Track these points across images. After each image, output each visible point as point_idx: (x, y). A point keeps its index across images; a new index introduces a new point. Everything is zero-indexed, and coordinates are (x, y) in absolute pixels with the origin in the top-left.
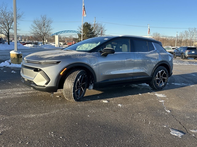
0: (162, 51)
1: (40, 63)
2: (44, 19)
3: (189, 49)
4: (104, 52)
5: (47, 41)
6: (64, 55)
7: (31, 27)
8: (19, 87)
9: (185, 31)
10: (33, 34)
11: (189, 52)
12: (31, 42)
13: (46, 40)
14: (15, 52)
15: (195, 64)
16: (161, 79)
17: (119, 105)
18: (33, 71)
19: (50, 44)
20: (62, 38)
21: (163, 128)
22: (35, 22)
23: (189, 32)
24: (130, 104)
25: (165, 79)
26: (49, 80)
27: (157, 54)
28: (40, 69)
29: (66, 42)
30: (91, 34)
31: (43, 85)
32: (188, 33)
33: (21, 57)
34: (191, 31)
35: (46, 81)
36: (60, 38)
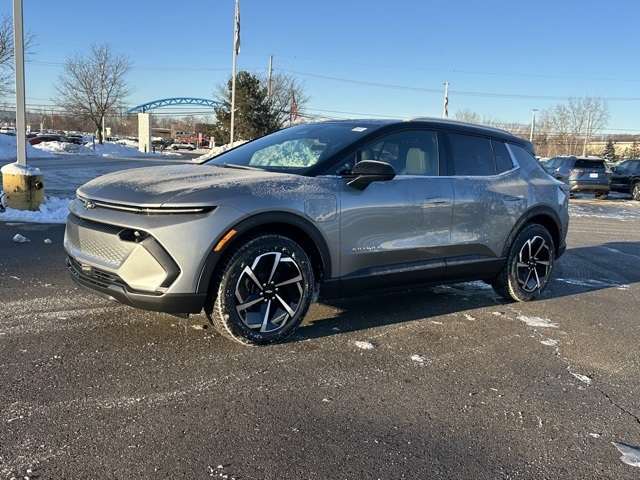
0: (535, 174)
1: (141, 212)
2: (102, 57)
3: (579, 164)
4: (357, 175)
5: (109, 133)
6: (225, 185)
7: (58, 84)
8: (50, 293)
9: (559, 108)
10: (61, 109)
11: (581, 175)
12: (56, 133)
13: (108, 129)
14: (19, 170)
15: (602, 212)
16: (532, 267)
17: (413, 358)
18: (116, 237)
19: (120, 141)
20: (158, 122)
21: (592, 441)
22: (71, 68)
23: (570, 110)
24: (450, 356)
25: (545, 266)
26: (174, 271)
27: (523, 183)
28: (140, 232)
29: (174, 134)
30: (258, 110)
31: (153, 290)
32: (568, 112)
33: (41, 185)
34: (576, 106)
35: (163, 276)
36: (152, 122)
